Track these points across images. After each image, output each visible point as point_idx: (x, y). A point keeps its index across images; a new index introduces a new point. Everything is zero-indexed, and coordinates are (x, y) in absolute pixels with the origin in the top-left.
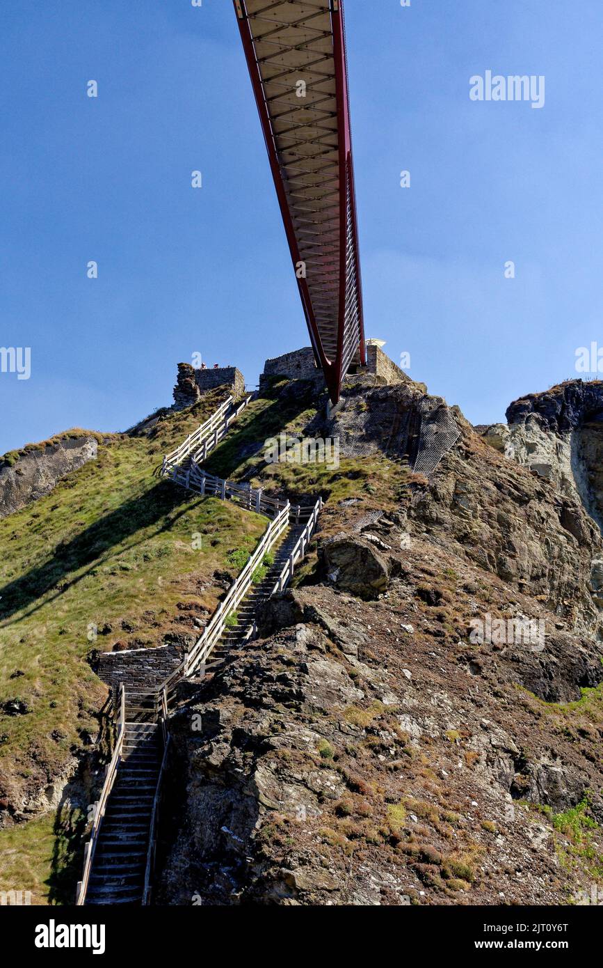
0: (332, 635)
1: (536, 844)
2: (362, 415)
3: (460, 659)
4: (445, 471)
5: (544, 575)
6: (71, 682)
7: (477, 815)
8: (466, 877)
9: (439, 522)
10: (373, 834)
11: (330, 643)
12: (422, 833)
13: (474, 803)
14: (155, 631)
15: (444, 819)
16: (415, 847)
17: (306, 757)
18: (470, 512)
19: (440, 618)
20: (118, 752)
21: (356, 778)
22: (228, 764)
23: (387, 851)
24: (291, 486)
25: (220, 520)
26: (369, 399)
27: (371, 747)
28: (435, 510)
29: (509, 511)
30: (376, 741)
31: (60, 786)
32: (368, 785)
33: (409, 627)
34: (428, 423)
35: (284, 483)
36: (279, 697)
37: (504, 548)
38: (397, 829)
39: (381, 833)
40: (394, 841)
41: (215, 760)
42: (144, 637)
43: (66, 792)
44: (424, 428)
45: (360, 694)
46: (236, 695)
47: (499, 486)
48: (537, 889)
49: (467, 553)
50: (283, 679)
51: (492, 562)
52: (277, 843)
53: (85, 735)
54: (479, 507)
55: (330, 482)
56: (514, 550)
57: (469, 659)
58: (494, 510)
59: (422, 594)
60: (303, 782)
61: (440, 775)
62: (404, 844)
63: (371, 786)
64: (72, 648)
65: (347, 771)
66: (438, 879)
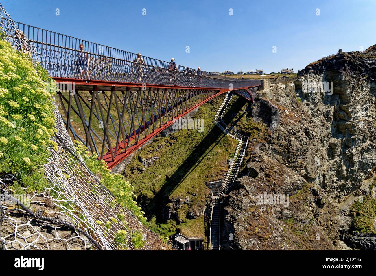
0: (247, 192)
1: (280, 231)
2: (259, 108)
3: (272, 191)
4: (276, 131)
5: (299, 149)
6: (203, 190)
7: (271, 227)
8: (267, 239)
9: (274, 143)
10: (252, 233)
11: (247, 194)
12: (261, 232)
13: (270, 225)
14: (217, 177)
15: (265, 229)
16: (259, 235)
17: (242, 221)
18: (281, 140)
19: (269, 181)
20: (213, 206)
21: (250, 223)
22: (230, 221)
23: (255, 236)
24: (243, 130)
25: (228, 143)
26: (261, 103)
27: (253, 216)
28: (273, 141)
29: (291, 138)
30: (254, 215)
31: (204, 211)
32: (252, 223)
33: (263, 185)
34: (273, 115)
35: (241, 128)
36: (238, 208)
37: (289, 146)
38: (256, 232)
39: (254, 233)
40: (256, 234)
41: (228, 220)
42: (215, 179)
43: (205, 212)
44: (272, 117)
45: (252, 204)
46: (231, 206)
47: (289, 132)
48: (279, 240)
49: (280, 149)
50: (238, 204)
51: (286, 149)
52: (237, 237)
53: (207, 201)
54: (284, 138)
55: (251, 130)
56: (292, 146)
57: (274, 191)
58: (287, 138)
59: (266, 175)
60: (242, 226)
61: (265, 219)
62: (257, 235)
63: (252, 224)
64: (202, 181)
65: (249, 222)
66: (263, 240)
